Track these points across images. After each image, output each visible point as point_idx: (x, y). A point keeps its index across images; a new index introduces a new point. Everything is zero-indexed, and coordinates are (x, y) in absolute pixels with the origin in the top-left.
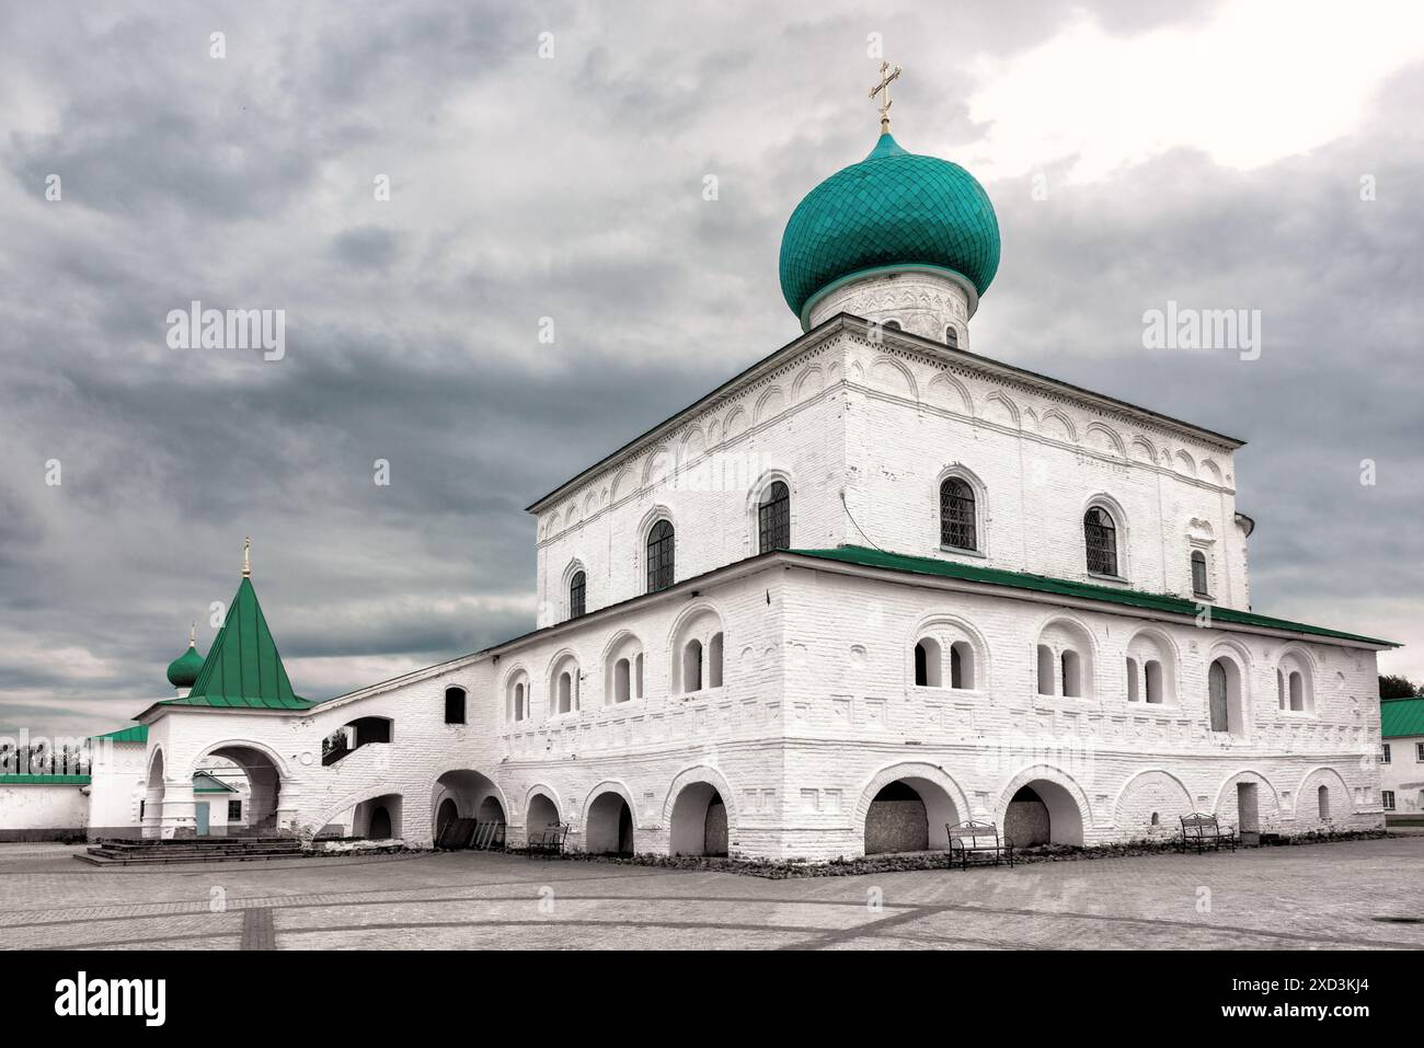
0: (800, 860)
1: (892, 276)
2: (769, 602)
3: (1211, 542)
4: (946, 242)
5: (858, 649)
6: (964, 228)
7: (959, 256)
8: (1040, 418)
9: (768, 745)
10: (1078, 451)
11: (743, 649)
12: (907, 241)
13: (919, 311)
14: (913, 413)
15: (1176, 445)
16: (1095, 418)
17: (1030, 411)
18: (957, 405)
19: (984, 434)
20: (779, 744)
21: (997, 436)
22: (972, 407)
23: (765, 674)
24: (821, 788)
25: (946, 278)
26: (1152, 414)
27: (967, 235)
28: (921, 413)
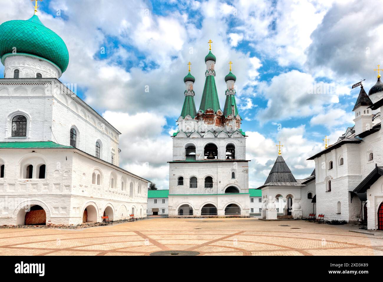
0: (72, 225)
1: (40, 60)
2: (66, 159)
3: (115, 154)
4: (58, 58)
5: (84, 174)
6: (63, 57)
7: (60, 63)
8: (90, 118)
9: (65, 196)
10: (96, 128)
11: (55, 170)
12: (47, 53)
13: (48, 74)
14: (66, 109)
15: (111, 132)
16: (99, 121)
17: (89, 117)
18: (75, 110)
19: (80, 119)
20: (69, 196)
21: (82, 120)
22: (78, 111)
23: (64, 178)
24: (76, 207)
25: (55, 68)
26: (108, 123)
27: (63, 59)
28: (68, 110)
